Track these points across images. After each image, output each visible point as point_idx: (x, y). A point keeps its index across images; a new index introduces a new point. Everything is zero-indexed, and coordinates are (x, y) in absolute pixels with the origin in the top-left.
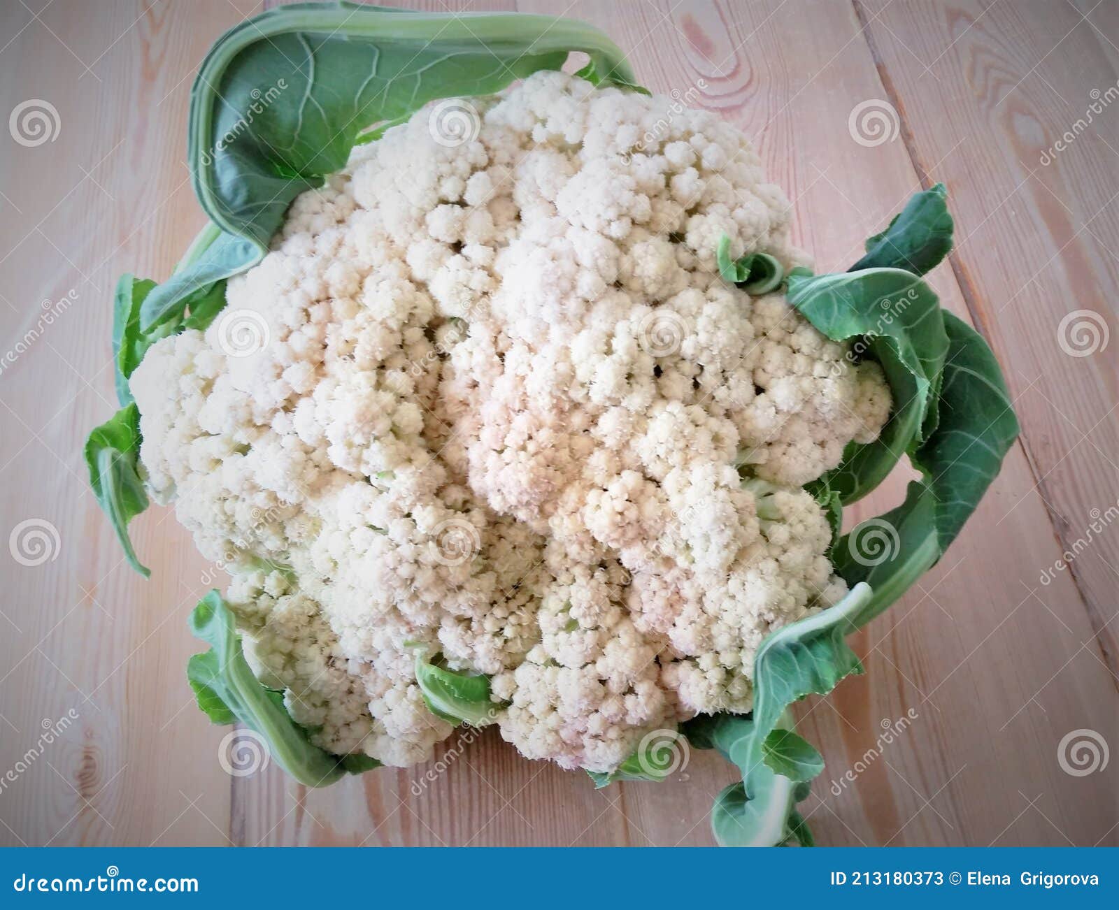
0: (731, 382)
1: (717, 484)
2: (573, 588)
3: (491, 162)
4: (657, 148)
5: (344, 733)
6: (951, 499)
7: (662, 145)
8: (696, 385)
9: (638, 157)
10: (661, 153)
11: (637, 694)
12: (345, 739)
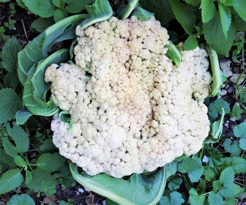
0: (83, 98)
1: (97, 80)
2: (139, 68)
3: (111, 165)
4: (76, 153)
5: (201, 55)
6: (39, 44)
7: (74, 154)
8: (91, 101)
9: (81, 154)
10: (75, 152)
11: (137, 35)
12: (201, 53)
